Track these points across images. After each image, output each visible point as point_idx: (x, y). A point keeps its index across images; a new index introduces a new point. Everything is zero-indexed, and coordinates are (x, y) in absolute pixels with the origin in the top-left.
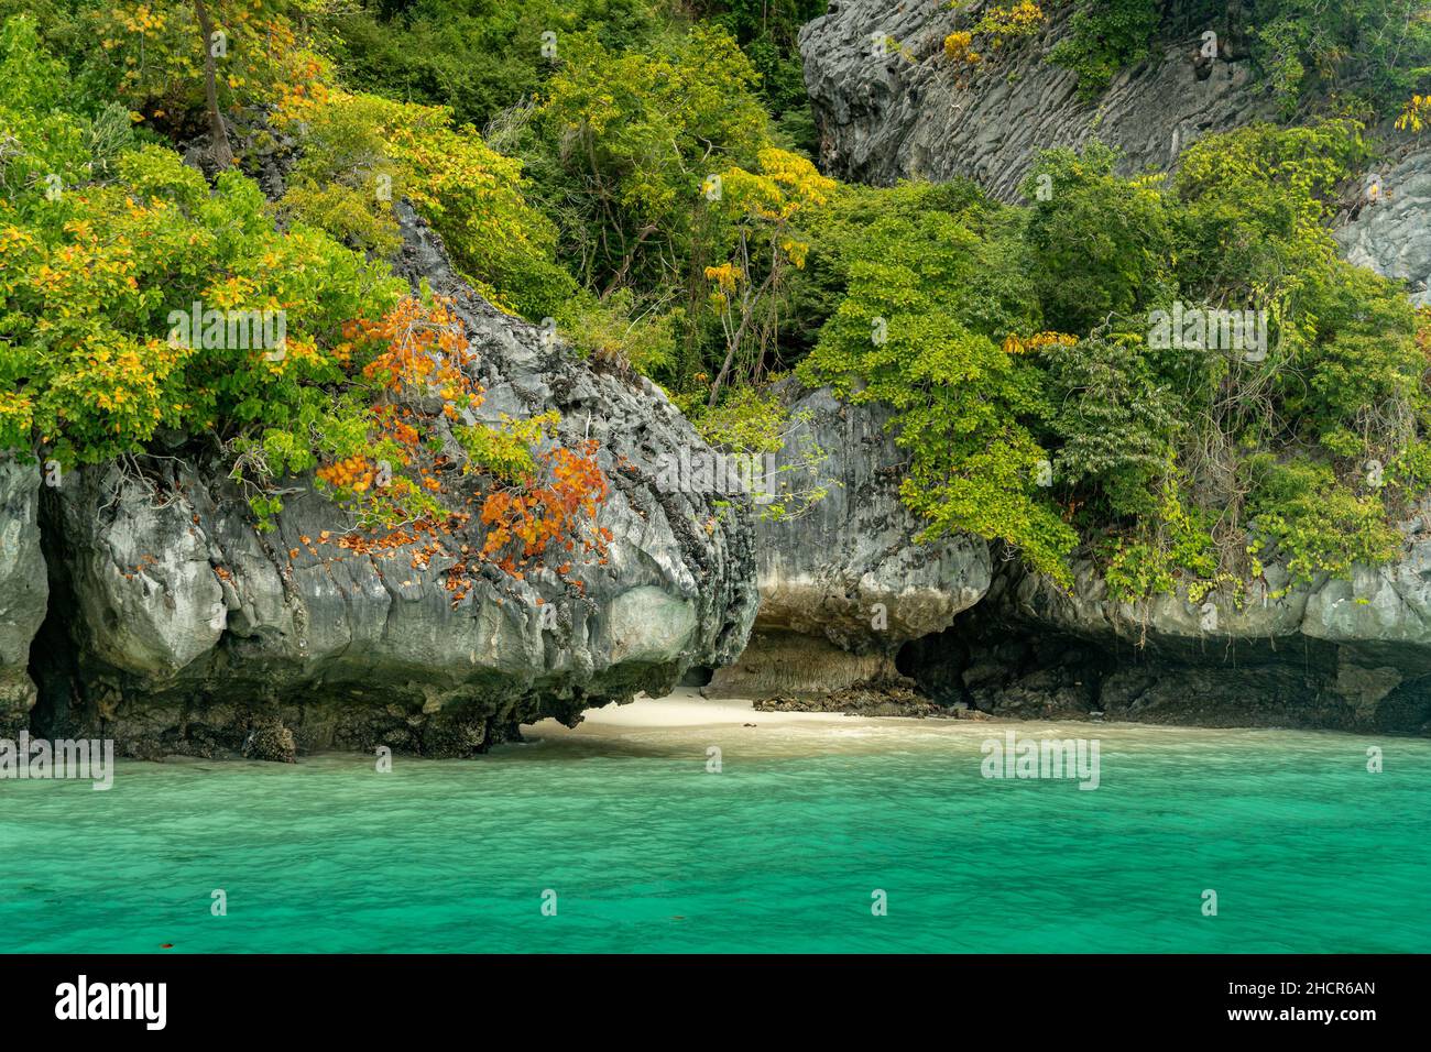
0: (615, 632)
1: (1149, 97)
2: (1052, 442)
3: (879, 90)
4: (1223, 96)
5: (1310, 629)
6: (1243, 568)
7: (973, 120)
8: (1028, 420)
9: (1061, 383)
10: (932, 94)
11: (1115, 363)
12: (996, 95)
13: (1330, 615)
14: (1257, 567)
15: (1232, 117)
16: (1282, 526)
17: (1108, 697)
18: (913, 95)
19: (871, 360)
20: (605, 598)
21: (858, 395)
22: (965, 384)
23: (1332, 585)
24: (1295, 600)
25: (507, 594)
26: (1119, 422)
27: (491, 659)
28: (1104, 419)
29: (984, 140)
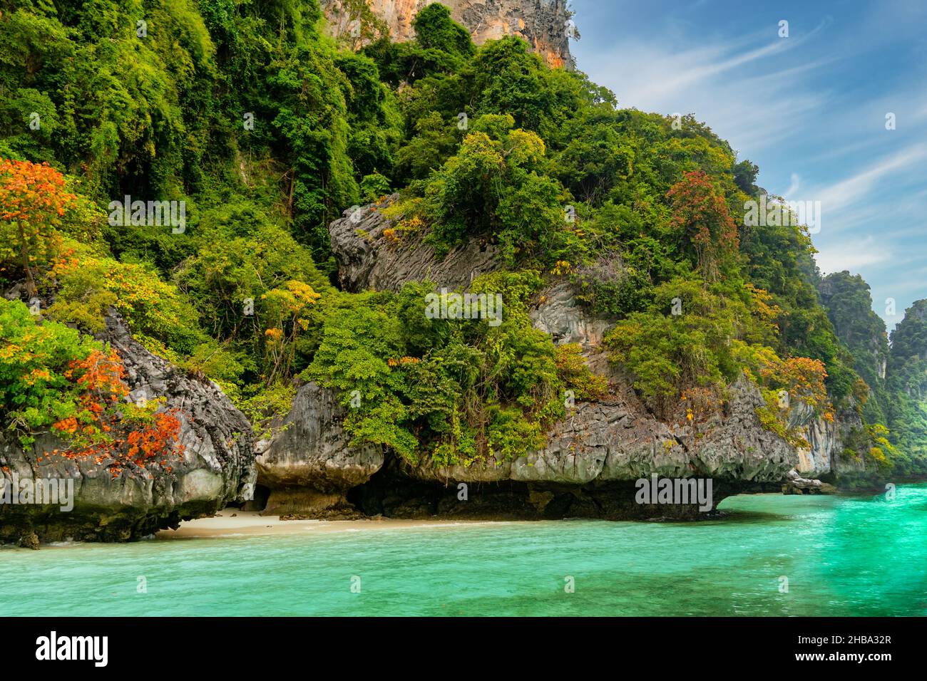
0: (186, 488)
1: (463, 258)
2: (407, 402)
3: (361, 251)
4: (491, 258)
5: (514, 477)
6: (486, 453)
7: (396, 265)
8: (399, 394)
9: (411, 379)
10: (380, 254)
11: (431, 370)
12: (405, 255)
13: (520, 471)
14: (492, 452)
15: (494, 267)
16: (500, 435)
17: (441, 508)
18: (374, 253)
19: (332, 369)
20: (181, 474)
21: (327, 384)
22: (370, 379)
23: (519, 459)
24: (506, 465)
25: (136, 474)
26: (433, 394)
27: (129, 502)
28: (426, 393)
29: (399, 274)
